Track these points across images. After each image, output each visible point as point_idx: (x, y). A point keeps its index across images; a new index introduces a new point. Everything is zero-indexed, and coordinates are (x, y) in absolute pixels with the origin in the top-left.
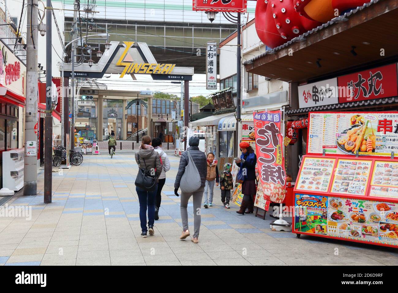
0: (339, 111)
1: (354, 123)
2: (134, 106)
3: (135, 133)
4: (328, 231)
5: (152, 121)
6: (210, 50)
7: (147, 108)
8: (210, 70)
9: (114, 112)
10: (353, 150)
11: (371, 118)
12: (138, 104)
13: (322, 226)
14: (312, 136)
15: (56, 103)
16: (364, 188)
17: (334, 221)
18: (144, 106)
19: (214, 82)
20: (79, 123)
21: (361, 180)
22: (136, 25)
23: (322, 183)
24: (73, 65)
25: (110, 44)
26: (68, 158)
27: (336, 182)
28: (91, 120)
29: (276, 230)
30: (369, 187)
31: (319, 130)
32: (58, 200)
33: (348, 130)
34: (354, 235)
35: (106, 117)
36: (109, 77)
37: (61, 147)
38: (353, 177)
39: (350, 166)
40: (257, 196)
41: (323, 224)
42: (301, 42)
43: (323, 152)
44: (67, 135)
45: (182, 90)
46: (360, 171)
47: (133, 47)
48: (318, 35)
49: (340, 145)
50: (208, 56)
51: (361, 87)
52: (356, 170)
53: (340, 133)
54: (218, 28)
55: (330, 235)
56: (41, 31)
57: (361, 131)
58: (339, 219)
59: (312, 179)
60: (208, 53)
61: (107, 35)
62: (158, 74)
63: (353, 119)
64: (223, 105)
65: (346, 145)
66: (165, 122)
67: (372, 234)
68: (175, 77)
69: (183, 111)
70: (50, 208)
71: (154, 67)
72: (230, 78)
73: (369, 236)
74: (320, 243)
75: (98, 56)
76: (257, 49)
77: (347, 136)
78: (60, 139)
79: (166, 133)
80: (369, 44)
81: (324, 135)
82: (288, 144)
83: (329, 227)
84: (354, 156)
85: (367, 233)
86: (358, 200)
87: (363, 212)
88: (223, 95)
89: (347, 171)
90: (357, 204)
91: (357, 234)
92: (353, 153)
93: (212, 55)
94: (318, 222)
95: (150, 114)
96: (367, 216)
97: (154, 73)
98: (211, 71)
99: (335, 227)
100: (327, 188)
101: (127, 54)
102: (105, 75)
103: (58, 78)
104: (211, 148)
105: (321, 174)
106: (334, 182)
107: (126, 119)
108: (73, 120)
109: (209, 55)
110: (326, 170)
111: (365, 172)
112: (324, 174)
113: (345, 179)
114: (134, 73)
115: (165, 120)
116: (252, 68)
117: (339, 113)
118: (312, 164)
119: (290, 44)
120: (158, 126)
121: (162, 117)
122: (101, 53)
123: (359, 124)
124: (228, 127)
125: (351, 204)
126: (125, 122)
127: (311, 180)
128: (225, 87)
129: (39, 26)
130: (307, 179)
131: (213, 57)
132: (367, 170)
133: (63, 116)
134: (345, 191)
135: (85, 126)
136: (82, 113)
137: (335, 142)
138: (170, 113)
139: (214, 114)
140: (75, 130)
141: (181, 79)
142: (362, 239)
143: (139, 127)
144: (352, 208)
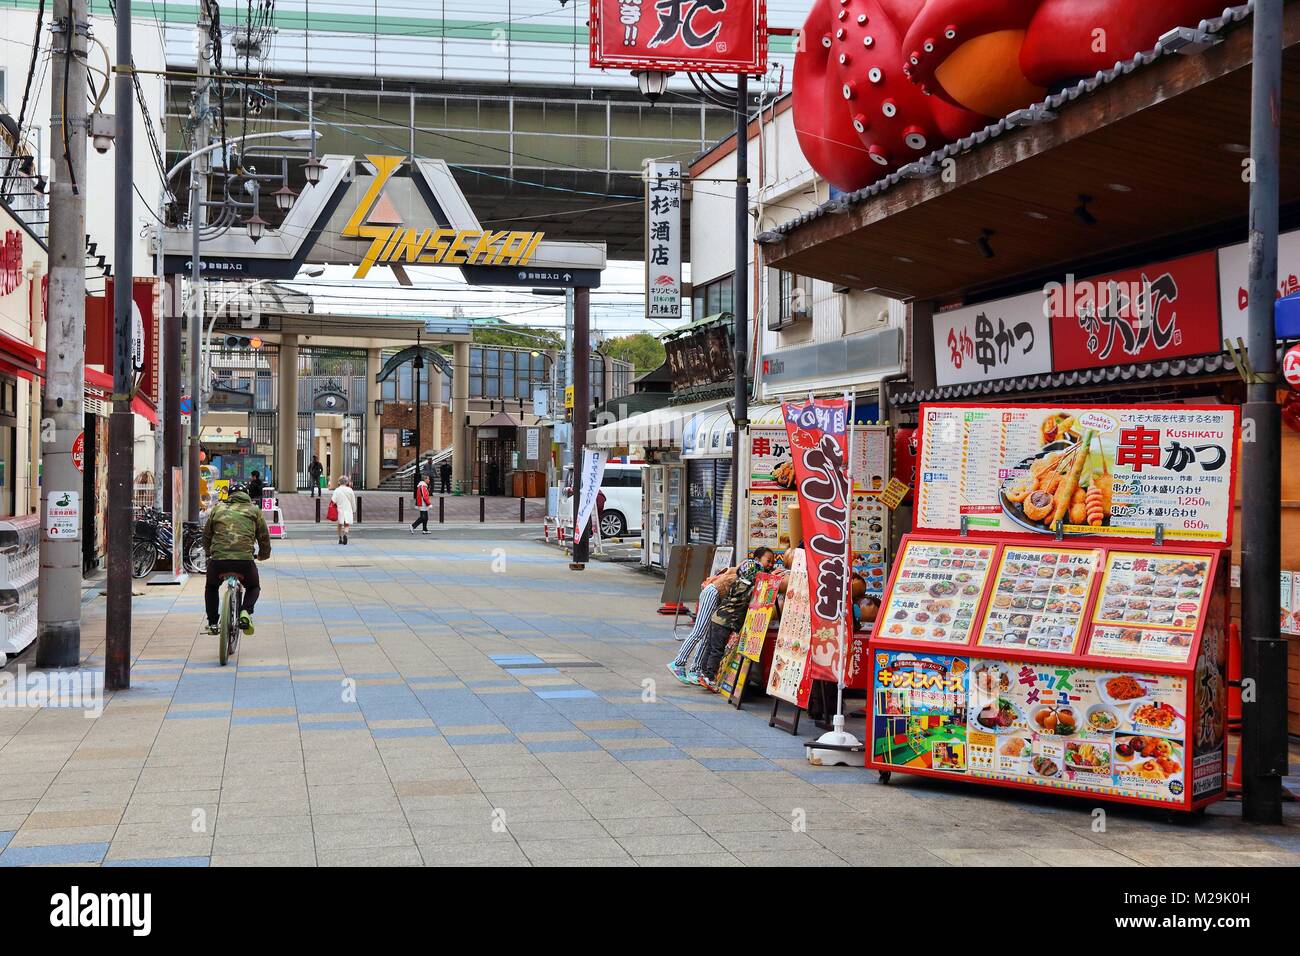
0: (1010, 401)
1: (1050, 436)
2: (406, 370)
3: (410, 464)
4: (970, 762)
5: (468, 422)
6: (659, 188)
7: (451, 377)
8: (658, 252)
9: (337, 392)
10: (1049, 518)
11: (1100, 423)
12: (418, 364)
13: (951, 748)
14: (929, 477)
15: (139, 365)
16: (1074, 631)
17: (986, 730)
18: (439, 370)
19: (672, 295)
20: (212, 430)
21: (1065, 608)
22: (413, 96)
23: (953, 616)
24: (196, 234)
25: (321, 163)
26: (177, 549)
27: (994, 615)
28: (255, 419)
29: (824, 762)
30: (1088, 630)
31: (949, 459)
32: (152, 681)
33: (1033, 459)
34: (1041, 771)
35: (309, 407)
36: (320, 273)
37: (154, 511)
38: (1045, 600)
39: (1036, 566)
40: (775, 662)
41: (952, 741)
42: (926, 178)
43: (962, 525)
44: (176, 472)
45: (569, 318)
46: (1063, 581)
47: (401, 173)
48: (973, 158)
49: (1009, 504)
50: (652, 206)
51: (1116, 322)
52: (1052, 580)
53: (1010, 467)
54: (694, 106)
55: (975, 772)
56: (96, 137)
57: (1071, 463)
58: (1001, 725)
59: (926, 605)
60: (652, 196)
61: (313, 134)
62: (486, 266)
63: (1047, 425)
64: (699, 372)
65: (1027, 503)
66: (515, 427)
67: (1094, 768)
68: (544, 276)
69: (570, 388)
70: (125, 705)
71: (472, 243)
72: (723, 283)
73: (1085, 775)
74: (946, 796)
75: (279, 206)
76: (806, 190)
77: (1030, 475)
78: (150, 487)
79: (515, 465)
80: (1129, 190)
81: (963, 472)
82: (899, 502)
83: (973, 748)
84: (1051, 537)
85: (1081, 766)
86: (1055, 668)
87: (1068, 703)
88: (700, 336)
89: (1028, 581)
90: (1053, 679)
91: (1053, 770)
92: (1047, 527)
93: (667, 204)
94: (941, 735)
95: (460, 399)
96: (1080, 714)
97: (471, 261)
98: (661, 258)
99: (988, 748)
100: (968, 632)
101: (378, 198)
102: (304, 267)
103: (144, 281)
104: (661, 516)
105: (953, 593)
106: (988, 614)
107: (377, 415)
108: (194, 421)
109: (656, 203)
110: (969, 578)
111: (1078, 585)
112: (961, 590)
113: (1020, 605)
114: (403, 260)
115: (513, 418)
116: (784, 255)
117: (1008, 407)
118: (925, 562)
119: (894, 182)
120: (490, 442)
121: (503, 410)
122: (289, 195)
123: (1066, 441)
124: (714, 445)
125: (1035, 678)
126: (375, 425)
127: (921, 609)
128: (710, 311)
129: (89, 121)
130: (911, 605)
131: (667, 210)
132: (1083, 579)
133: (161, 406)
134: (1019, 642)
135: (233, 440)
136: (226, 396)
137: (995, 494)
138: (530, 398)
139: (671, 401)
140: (203, 456)
141: (561, 282)
142: (1065, 782)
143: (423, 444)
144: (1037, 691)
